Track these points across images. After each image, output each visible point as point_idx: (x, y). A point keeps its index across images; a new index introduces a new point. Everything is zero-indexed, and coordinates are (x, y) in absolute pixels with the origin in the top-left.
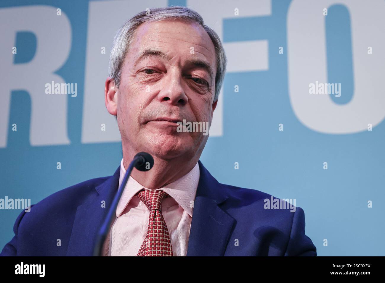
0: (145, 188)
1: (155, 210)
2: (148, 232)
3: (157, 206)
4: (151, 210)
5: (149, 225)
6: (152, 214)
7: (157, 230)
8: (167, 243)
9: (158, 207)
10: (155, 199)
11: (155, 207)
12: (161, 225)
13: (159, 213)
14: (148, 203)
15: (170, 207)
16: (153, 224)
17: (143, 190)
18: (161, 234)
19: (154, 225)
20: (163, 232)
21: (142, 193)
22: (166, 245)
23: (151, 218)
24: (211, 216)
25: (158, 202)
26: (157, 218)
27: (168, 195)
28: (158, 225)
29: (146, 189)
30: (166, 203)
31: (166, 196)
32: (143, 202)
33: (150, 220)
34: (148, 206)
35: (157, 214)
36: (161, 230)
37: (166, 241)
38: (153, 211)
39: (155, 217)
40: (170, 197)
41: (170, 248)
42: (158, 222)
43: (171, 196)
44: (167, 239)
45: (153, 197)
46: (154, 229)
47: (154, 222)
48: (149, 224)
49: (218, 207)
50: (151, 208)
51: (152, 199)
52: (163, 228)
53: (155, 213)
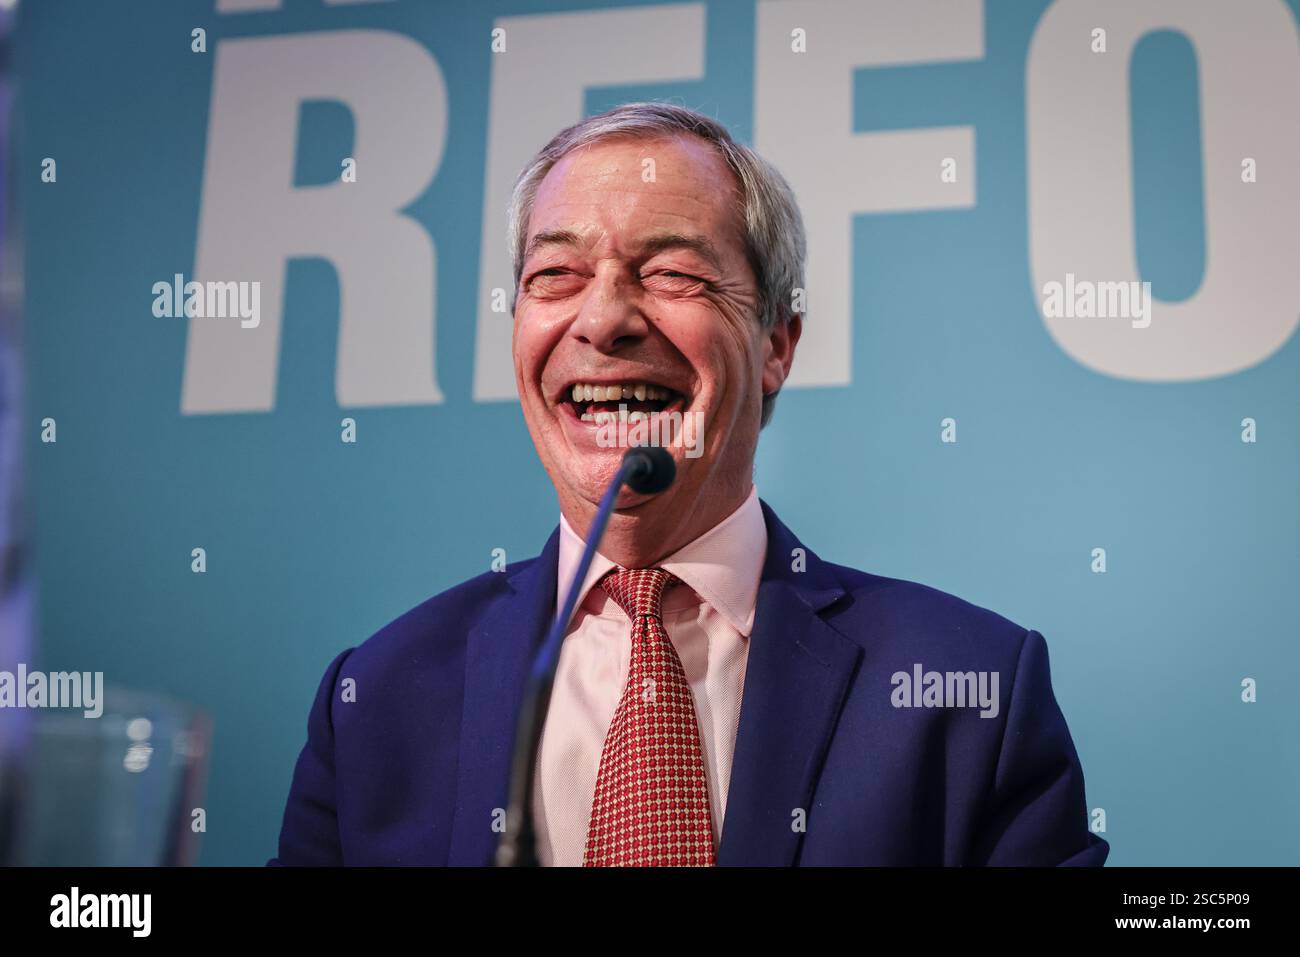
0: (620, 567)
1: (646, 616)
2: (632, 672)
3: (648, 606)
4: (635, 617)
5: (632, 655)
6: (638, 626)
7: (654, 664)
8: (681, 696)
9: (652, 610)
10: (643, 589)
11: (645, 609)
12: (663, 653)
13: (655, 623)
14: (626, 601)
15: (684, 611)
16: (642, 651)
17: (614, 571)
18: (664, 673)
19: (644, 654)
20: (668, 669)
21: (611, 578)
22: (678, 701)
23: (636, 636)
24: (798, 642)
25: (653, 598)
26: (651, 635)
27: (678, 579)
28: (654, 653)
29: (622, 569)
30: (675, 601)
31: (675, 584)
32: (614, 599)
33: (633, 642)
34: (627, 609)
35: (649, 627)
36: (663, 663)
37: (677, 691)
38: (639, 618)
39: (645, 632)
40: (683, 584)
41: (690, 707)
42: (653, 644)
43: (685, 580)
44: (681, 686)
45: (640, 586)
46: (644, 664)
47: (644, 645)
48: (633, 651)
49: (816, 617)
50: (634, 611)
51: (636, 590)
52: (668, 659)
53: (646, 624)
